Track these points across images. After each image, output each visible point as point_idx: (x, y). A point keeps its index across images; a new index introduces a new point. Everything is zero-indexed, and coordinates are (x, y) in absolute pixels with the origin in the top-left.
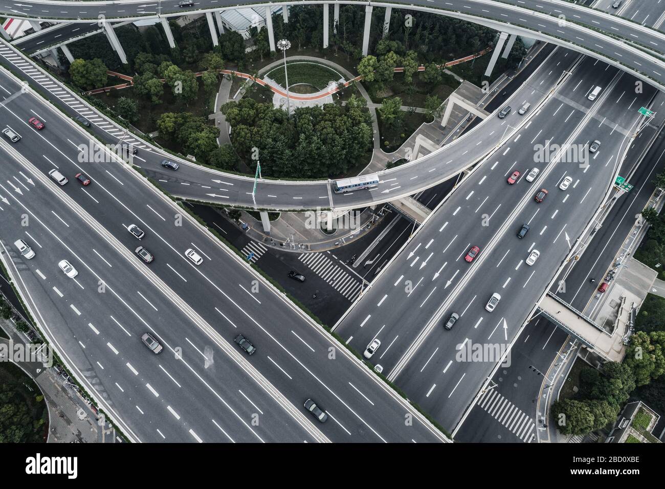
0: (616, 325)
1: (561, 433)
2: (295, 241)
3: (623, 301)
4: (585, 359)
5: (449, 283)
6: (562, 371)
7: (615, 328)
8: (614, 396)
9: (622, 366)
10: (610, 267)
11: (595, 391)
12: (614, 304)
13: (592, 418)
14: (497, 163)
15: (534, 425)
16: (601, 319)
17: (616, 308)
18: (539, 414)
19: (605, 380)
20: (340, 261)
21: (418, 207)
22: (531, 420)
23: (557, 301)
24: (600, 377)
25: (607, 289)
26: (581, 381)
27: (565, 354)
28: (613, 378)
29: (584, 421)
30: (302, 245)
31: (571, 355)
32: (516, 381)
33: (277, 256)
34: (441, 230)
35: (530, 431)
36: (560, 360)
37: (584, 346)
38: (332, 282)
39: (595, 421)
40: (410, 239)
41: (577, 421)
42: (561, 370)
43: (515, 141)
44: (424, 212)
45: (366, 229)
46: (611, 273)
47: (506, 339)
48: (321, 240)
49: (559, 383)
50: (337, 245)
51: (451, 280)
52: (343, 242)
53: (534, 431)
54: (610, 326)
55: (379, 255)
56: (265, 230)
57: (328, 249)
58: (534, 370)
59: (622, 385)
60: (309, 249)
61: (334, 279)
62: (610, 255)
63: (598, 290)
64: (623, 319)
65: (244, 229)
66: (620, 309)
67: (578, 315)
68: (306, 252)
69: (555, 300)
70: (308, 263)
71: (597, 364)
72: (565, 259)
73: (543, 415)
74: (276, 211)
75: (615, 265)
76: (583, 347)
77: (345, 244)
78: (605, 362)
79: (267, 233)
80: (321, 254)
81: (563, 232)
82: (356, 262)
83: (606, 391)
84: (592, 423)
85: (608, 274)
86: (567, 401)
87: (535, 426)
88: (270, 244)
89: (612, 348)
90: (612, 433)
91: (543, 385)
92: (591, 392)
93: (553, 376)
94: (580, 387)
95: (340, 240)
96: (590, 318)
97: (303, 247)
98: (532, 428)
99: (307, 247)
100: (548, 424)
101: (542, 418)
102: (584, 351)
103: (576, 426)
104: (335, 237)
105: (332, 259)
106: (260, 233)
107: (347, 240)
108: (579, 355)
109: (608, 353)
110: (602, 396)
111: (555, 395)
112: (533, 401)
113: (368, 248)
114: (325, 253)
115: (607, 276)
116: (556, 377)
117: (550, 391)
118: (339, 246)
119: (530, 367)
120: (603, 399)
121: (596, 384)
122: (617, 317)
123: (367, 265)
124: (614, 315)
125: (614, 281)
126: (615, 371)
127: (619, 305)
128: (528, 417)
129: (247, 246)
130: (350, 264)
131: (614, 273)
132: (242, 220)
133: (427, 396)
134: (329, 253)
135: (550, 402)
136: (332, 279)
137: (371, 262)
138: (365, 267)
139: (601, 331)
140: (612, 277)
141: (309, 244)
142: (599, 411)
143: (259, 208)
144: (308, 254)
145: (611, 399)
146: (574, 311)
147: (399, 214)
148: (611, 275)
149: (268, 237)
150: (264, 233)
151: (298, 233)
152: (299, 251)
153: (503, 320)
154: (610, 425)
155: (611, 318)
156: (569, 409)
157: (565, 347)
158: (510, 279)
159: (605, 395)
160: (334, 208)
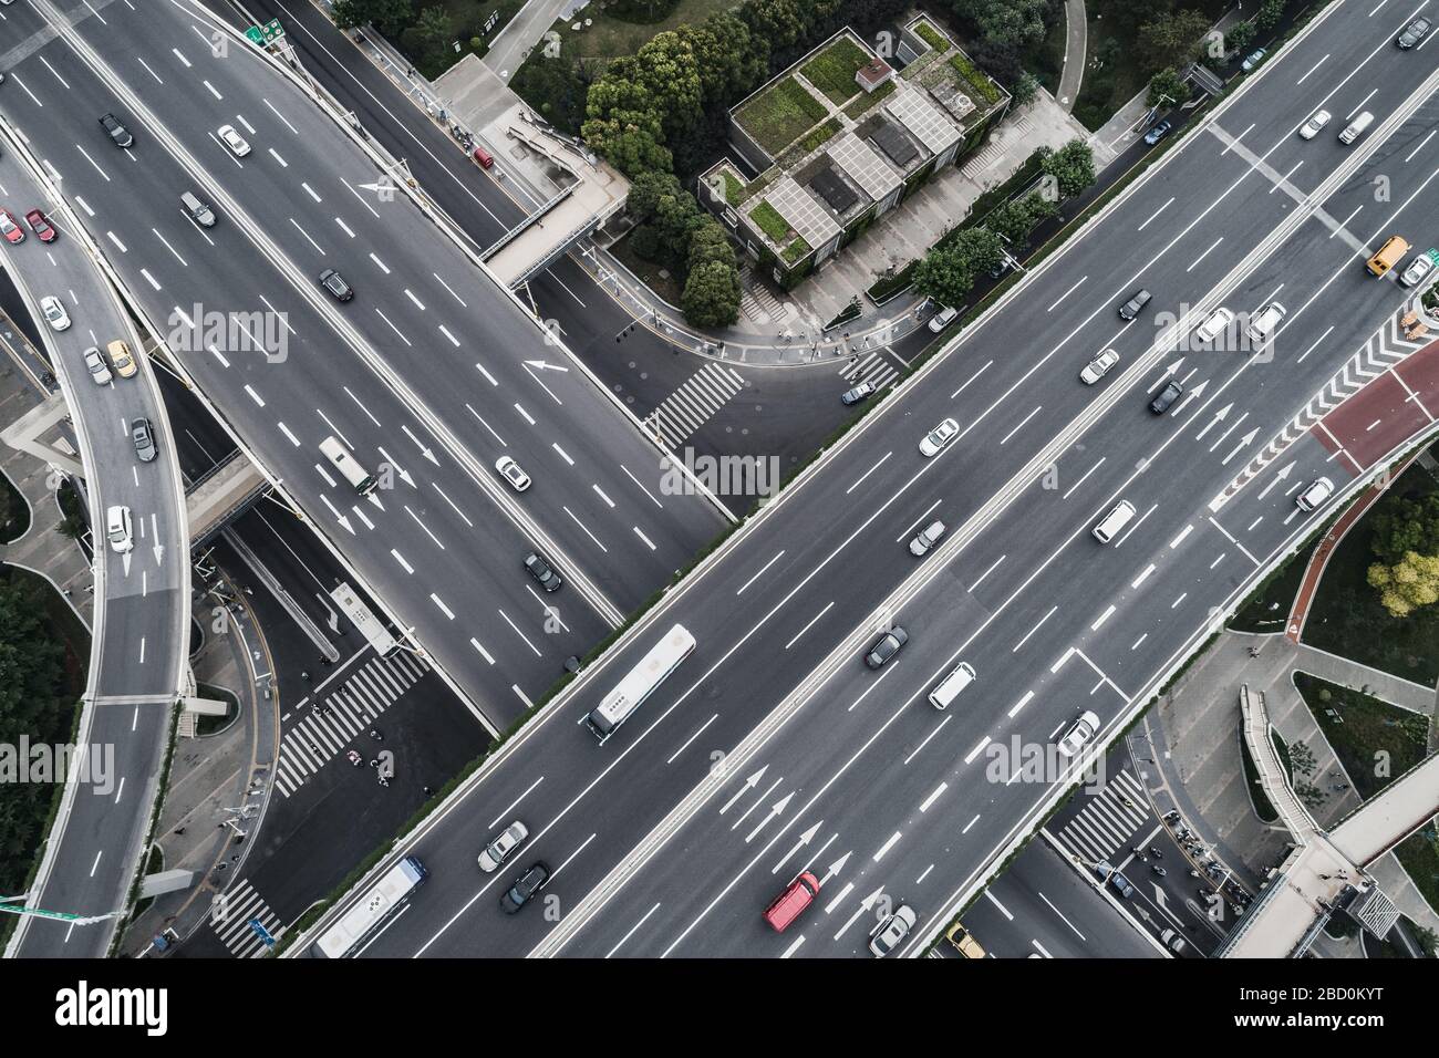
0: (560, 164)
1: (735, 324)
2: (238, 803)
3: (517, 134)
4: (614, 240)
5: (428, 454)
6: (629, 286)
7: (566, 167)
8: (686, 216)
9: (638, 183)
10: (445, 130)
11: (674, 243)
12: (519, 152)
13: (718, 266)
14: (144, 271)
15: (715, 364)
16: (544, 185)
17: (528, 151)
18: (697, 350)
19: (658, 220)
20: (316, 691)
21: (222, 484)
22: (706, 366)
23: (499, 251)
24: (651, 228)
25: (487, 153)
26: (651, 260)
27: (600, 271)
28: (657, 206)
29: (723, 280)
30: (253, 785)
31: (603, 261)
32: (637, 373)
33: (270, 853)
34: (297, 443)
35: (724, 374)
36: (609, 283)
37: (591, 233)
38: (365, 717)
39: (724, 262)
40: (305, 519)
41: (721, 291)
42: (627, 288)
43: (92, 213)
44: (239, 470)
45: (244, 616)
46: (456, 133)
47: (566, 370)
48: (249, 734)
49: (649, 298)
50: (271, 694)
51: (422, 447)
52: (267, 678)
53: (725, 367)
54: (559, 175)
55: (318, 595)
56: (187, 885)
57: (278, 718)
58: (625, 334)
59: (670, 198)
60: (268, 767)
61: (359, 710)
62: (420, 121)
63: (486, 168)
64: (552, 147)
65: (168, 947)
66: (532, 146)
67: (533, 224)
68: (274, 775)
69: (495, 253)
70: (305, 773)
71: (626, 222)
72: (420, 208)
73: (702, 345)
74: (146, 853)
75: (442, 119)
76: (592, 235)
77: (272, 673)
78: (625, 209)
79: (198, 878)
80: (288, 737)
81: (357, 190)
82: (325, 652)
83: (678, 225)
84: (726, 267)
85: (456, 139)
86: (685, 295)
87: (718, 363)
88: (230, 871)
89: (604, 188)
90: (742, 242)
91: (651, 328)
92: (673, 249)
93: (637, 305)
94: (662, 265)
95: (259, 684)
96: (541, 205)
97: (258, 782)
98: (720, 370)
99: (259, 772)
100: (719, 341)
101: (706, 346)
102: (599, 236)
103: (728, 296)
104: (248, 697)
105: (307, 710)
106: (192, 898)
107: (262, 668)
108: (605, 247)
109: (612, 199)
110: (683, 234)
111: (670, 313)
112: (677, 353)
113: (296, 619)
114: (286, 728)
115: (460, 141)
116: (640, 300)
117: (663, 318)
118: (276, 689)
119: (618, 340)
120: (690, 237)
121: (662, 237)
122: (545, 157)
123: (338, 628)
124: (541, 160)
125: (475, 137)
126: (645, 199)
127: (523, 144)
128: (701, 371)
129: (223, 938)
130: (329, 666)
131: (457, 128)
132: (138, 951)
133: (654, 548)
134: (288, 715)
135: (679, 325)
136: (359, 717)
137: (334, 617)
138: (344, 634)
139: (570, 195)
140: (467, 136)
141: (254, 766)
142: (709, 251)
143: (125, 903)
144: (280, 771)
145: (692, 222)
146: (524, 227)
147: (223, 532)
148: (460, 134)
149: (209, 875)
150: (193, 887)
151: (213, 794)
152: (268, 795)
153: (527, 365)
154: (732, 241)
155: (546, 167)
156: (699, 297)
157: (588, 267)
158: (442, 328)
159: (683, 229)
160: (176, 693)
